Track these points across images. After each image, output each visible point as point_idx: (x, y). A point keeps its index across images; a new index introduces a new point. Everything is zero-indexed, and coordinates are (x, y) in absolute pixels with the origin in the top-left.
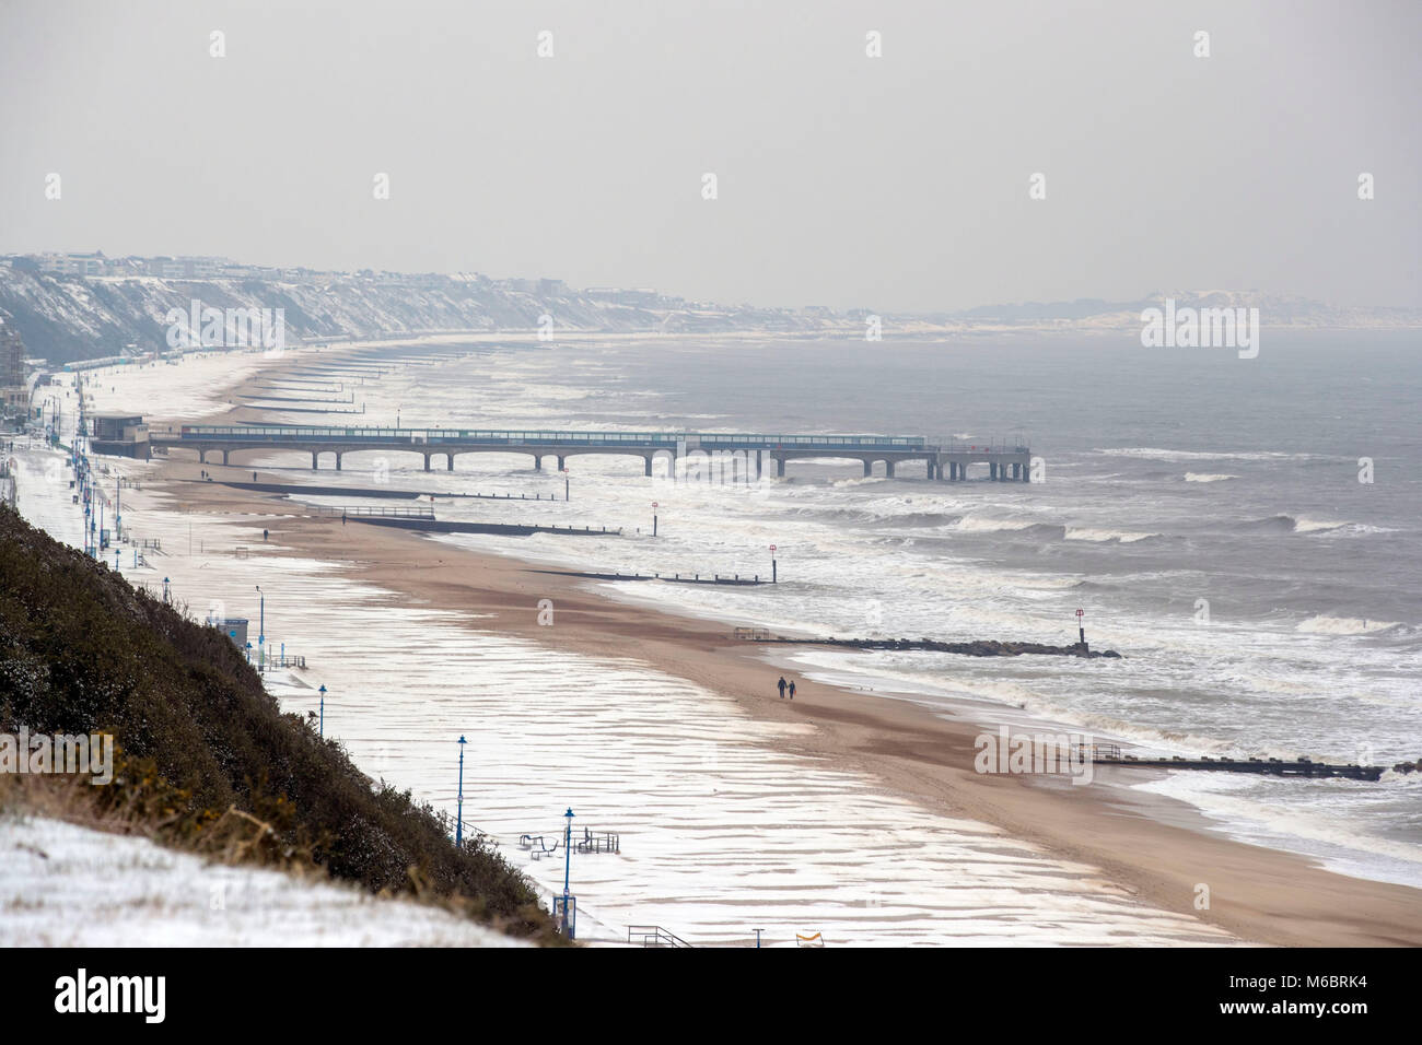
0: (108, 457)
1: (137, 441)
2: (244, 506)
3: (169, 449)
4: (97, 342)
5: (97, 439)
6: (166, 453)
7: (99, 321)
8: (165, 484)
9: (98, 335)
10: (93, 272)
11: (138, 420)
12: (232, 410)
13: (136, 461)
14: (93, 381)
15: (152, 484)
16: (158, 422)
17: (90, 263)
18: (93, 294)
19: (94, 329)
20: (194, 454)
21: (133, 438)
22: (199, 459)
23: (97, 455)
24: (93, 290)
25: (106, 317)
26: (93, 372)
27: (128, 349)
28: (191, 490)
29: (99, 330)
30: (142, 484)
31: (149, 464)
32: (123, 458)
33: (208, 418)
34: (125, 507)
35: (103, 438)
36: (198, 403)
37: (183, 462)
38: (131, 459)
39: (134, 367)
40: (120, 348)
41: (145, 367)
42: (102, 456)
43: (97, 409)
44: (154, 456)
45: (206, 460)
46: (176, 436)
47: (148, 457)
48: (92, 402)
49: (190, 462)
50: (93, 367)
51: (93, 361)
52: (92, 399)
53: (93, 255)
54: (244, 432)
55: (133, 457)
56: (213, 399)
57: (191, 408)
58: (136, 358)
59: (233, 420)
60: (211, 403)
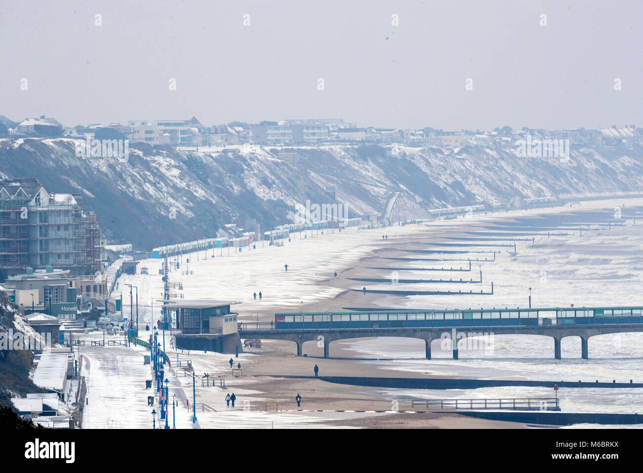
0: (192, 352)
1: (225, 333)
2: (338, 403)
3: (262, 341)
4: (190, 222)
5: (180, 332)
6: (258, 346)
7: (191, 197)
8: (253, 381)
9: (190, 214)
10: (187, 142)
11: (225, 309)
12: (338, 296)
13: (224, 355)
14: (183, 268)
15: (239, 381)
16: (252, 312)
17: (183, 132)
18: (184, 167)
19: (187, 208)
20: (290, 346)
21: (221, 330)
22: (296, 352)
23: (179, 351)
24: (185, 162)
25: (200, 193)
26: (185, 257)
27: (226, 229)
28: (285, 386)
29: (191, 208)
30: (227, 382)
32: (209, 353)
33: (311, 305)
34: (204, 408)
35: (186, 330)
36: (302, 288)
37: (279, 356)
38: (218, 354)
39: (232, 249)
40: (216, 228)
41: (245, 249)
42: (186, 351)
43: (186, 298)
44: (245, 349)
45: (303, 353)
46: (270, 327)
47: (237, 351)
48: (180, 292)
49: (285, 355)
50: (185, 252)
51: (185, 245)
52: (181, 288)
53: (187, 123)
54: (346, 318)
55: (221, 351)
56: (318, 283)
57: (292, 294)
58: (234, 239)
59: (338, 307)
60: (317, 288)
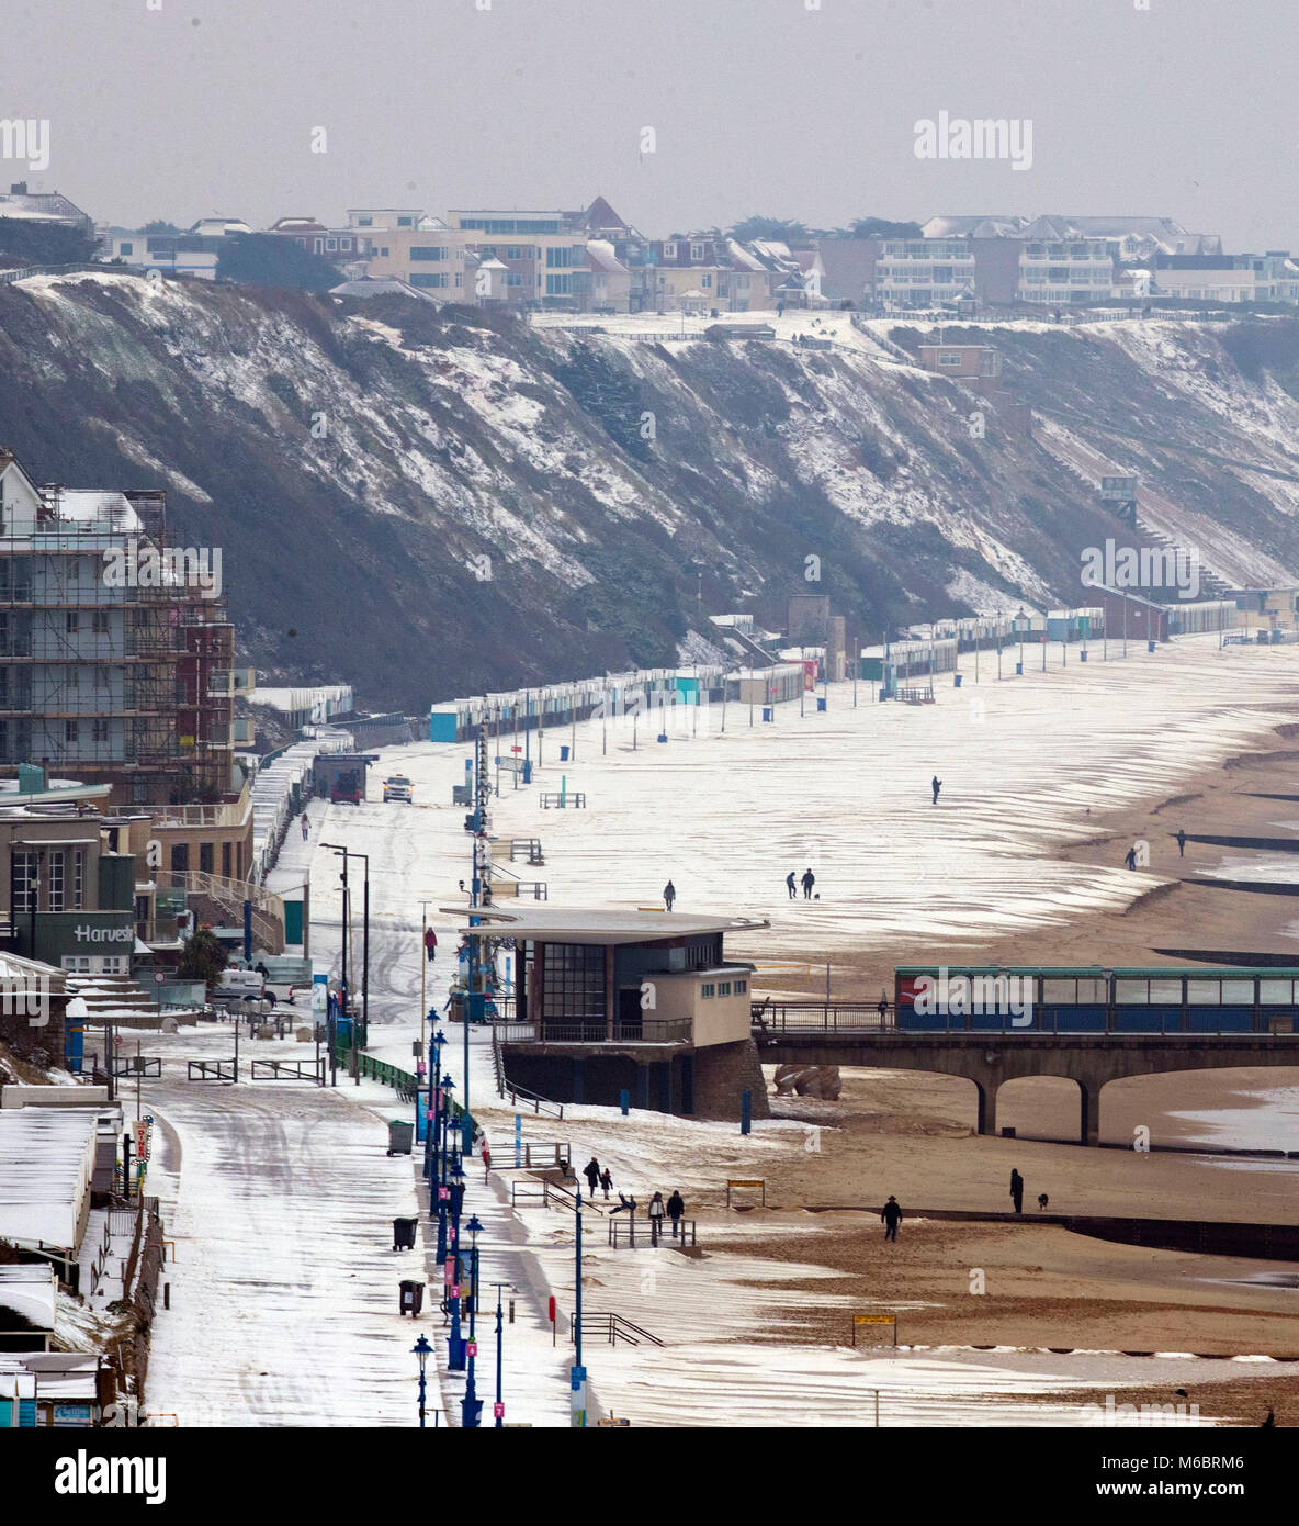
0: (574, 1111)
1: (701, 1038)
3: (845, 1073)
4: (575, 605)
5: (527, 1032)
6: (830, 1092)
7: (585, 508)
8: (804, 1227)
9: (578, 574)
10: (574, 294)
11: (704, 948)
12: (1140, 902)
13: (697, 1125)
14: (547, 780)
15: (753, 1229)
16: (817, 958)
17: (557, 257)
18: (560, 392)
19: (565, 548)
20: (954, 1097)
21: (685, 1029)
22: (972, 1120)
23: (525, 1106)
24: (561, 373)
25: (617, 492)
26: (556, 737)
27: (713, 635)
28: (929, 1252)
29: (581, 553)
30: (706, 1230)
31: (754, 1142)
32: (639, 1116)
33: (1036, 936)
34: (617, 1329)
35: (552, 1027)
36: (999, 870)
37: (905, 1132)
38: (672, 1121)
39: (736, 712)
40: (679, 633)
41: (785, 713)
42: (550, 1108)
43: (558, 900)
44: (775, 1104)
45: (1002, 1122)
46: (874, 1018)
47: (748, 1109)
48: (530, 874)
49: (931, 1129)
50: (555, 719)
51: (556, 691)
52: (536, 860)
53: (572, 221)
54: (1168, 994)
55: (686, 1109)
56: (1065, 851)
57: (963, 893)
58: (745, 674)
59: (1139, 947)
60: (1057, 870)
